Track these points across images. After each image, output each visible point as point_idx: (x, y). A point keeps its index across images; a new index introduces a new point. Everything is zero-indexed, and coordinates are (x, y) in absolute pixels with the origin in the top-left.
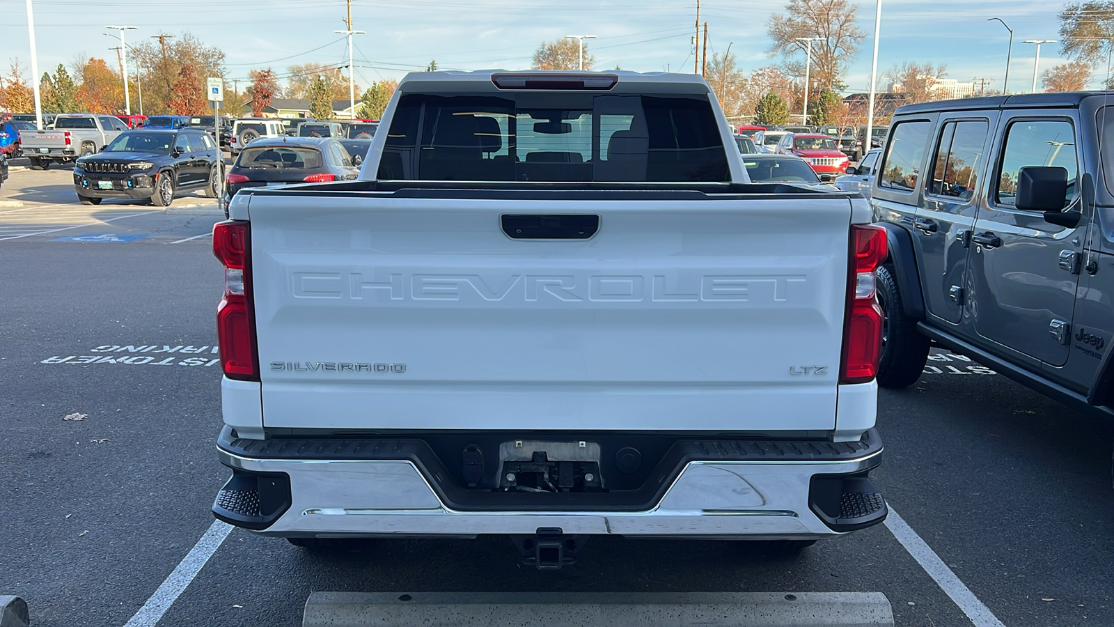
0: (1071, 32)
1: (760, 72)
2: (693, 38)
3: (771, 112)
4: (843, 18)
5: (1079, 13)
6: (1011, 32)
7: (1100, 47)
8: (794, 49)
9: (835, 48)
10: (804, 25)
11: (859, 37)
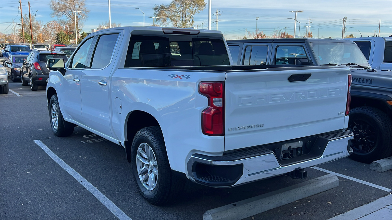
0: (158, 14)
1: (50, 23)
2: (19, 7)
3: (63, 39)
4: (80, 4)
5: (159, 8)
6: (144, 13)
7: (167, 20)
8: (61, 14)
9: (78, 15)
10: (65, 5)
11: (87, 11)
